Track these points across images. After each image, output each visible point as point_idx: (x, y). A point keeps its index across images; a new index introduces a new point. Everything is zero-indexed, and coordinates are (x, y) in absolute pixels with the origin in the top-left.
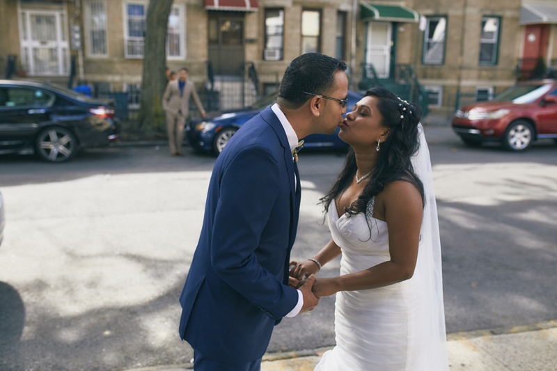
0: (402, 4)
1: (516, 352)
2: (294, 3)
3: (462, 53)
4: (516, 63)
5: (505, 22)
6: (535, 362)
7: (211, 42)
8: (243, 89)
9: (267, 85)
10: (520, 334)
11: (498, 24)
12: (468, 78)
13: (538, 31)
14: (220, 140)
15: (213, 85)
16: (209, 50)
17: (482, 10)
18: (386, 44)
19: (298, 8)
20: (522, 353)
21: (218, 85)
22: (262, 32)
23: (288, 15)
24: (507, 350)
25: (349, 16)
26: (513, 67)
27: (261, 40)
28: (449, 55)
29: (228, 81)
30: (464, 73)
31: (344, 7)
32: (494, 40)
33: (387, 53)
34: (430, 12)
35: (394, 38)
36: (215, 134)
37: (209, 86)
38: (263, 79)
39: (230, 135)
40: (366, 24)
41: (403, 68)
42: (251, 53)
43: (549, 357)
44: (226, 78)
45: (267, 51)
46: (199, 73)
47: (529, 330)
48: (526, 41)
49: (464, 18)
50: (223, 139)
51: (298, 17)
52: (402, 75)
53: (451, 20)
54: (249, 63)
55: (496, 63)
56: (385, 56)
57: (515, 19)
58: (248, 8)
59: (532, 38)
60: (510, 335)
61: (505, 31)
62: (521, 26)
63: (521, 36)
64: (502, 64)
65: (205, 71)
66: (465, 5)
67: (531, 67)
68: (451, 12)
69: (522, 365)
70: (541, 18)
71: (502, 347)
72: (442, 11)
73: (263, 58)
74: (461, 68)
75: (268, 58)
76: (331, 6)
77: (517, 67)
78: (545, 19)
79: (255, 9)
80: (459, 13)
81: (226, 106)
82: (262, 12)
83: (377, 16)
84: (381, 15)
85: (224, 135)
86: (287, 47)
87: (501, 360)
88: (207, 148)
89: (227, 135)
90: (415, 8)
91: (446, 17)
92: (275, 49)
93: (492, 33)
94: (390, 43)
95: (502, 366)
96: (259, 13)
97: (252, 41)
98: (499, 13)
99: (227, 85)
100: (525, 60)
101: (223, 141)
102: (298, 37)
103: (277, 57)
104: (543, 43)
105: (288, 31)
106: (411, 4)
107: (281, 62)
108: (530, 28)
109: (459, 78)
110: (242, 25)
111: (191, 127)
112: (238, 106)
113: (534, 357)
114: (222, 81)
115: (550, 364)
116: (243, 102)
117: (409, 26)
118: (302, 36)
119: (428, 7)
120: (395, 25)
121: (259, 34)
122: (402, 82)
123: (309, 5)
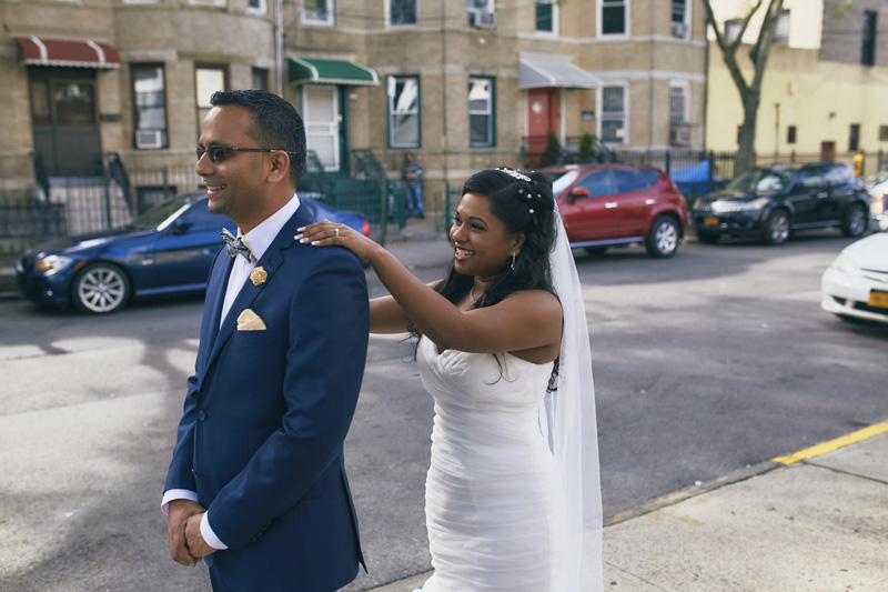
0: (351, 59)
1: (629, 549)
2: (182, 56)
3: (445, 130)
4: (520, 143)
5: (500, 85)
6: (658, 557)
7: (36, 121)
8: (107, 197)
9: (142, 190)
10: (626, 523)
11: (490, 88)
12: (457, 168)
13: (544, 98)
14: (83, 285)
15: (47, 194)
16: (35, 134)
17: (467, 68)
18: (332, 120)
19: (189, 65)
20: (638, 549)
21: (58, 193)
22: (129, 103)
23: (171, 75)
24: (617, 548)
25: (272, 76)
26: (518, 150)
27: (128, 115)
28: (426, 134)
29: (79, 186)
30: (451, 159)
31: (262, 63)
32: (488, 112)
33: (335, 133)
34: (394, 70)
35: (343, 110)
36: (72, 277)
37: (41, 196)
38: (137, 180)
39: (101, 276)
40: (300, 88)
41: (361, 155)
42: (112, 139)
43: (673, 547)
44: (75, 181)
45: (139, 134)
46: (20, 173)
47: (635, 516)
48: (531, 112)
49: (443, 78)
50: (88, 282)
51: (190, 79)
52: (361, 167)
53: (425, 82)
54: (109, 154)
55: (494, 144)
56: (332, 137)
57: (515, 81)
58: (102, 62)
59: (537, 108)
60: (614, 527)
61: (501, 97)
62: (523, 91)
63: (523, 105)
64: (501, 147)
65: (31, 171)
66: (444, 61)
67: (542, 148)
68: (425, 71)
69: (643, 564)
70: (548, 81)
71: (609, 545)
72: (412, 69)
73: (135, 146)
74: (446, 153)
75: (140, 145)
76: (241, 60)
77: (523, 149)
78: (553, 81)
79: (116, 66)
80: (436, 71)
81: (78, 229)
82: (127, 69)
83: (316, 77)
84: (320, 76)
85: (90, 276)
86: (173, 127)
87: (615, 563)
88: (63, 300)
89: (96, 276)
90: (370, 65)
91: (417, 77)
92: (153, 129)
93: (483, 102)
94: (338, 118)
95: (618, 571)
96: (120, 71)
97: (112, 118)
98: (492, 73)
99: (75, 192)
100: (532, 139)
101: (88, 287)
102: (193, 111)
103: (159, 144)
104: (552, 114)
105: (173, 100)
106: (365, 58)
107: (165, 152)
108: (534, 93)
109: (445, 168)
110: (92, 91)
111: (24, 266)
112: (99, 226)
113: (655, 551)
114: (68, 186)
115: (676, 556)
116: (109, 219)
117: (364, 90)
118: (198, 108)
119: (390, 63)
120: (343, 90)
121: (123, 106)
122: (362, 177)
123: (207, 60)
